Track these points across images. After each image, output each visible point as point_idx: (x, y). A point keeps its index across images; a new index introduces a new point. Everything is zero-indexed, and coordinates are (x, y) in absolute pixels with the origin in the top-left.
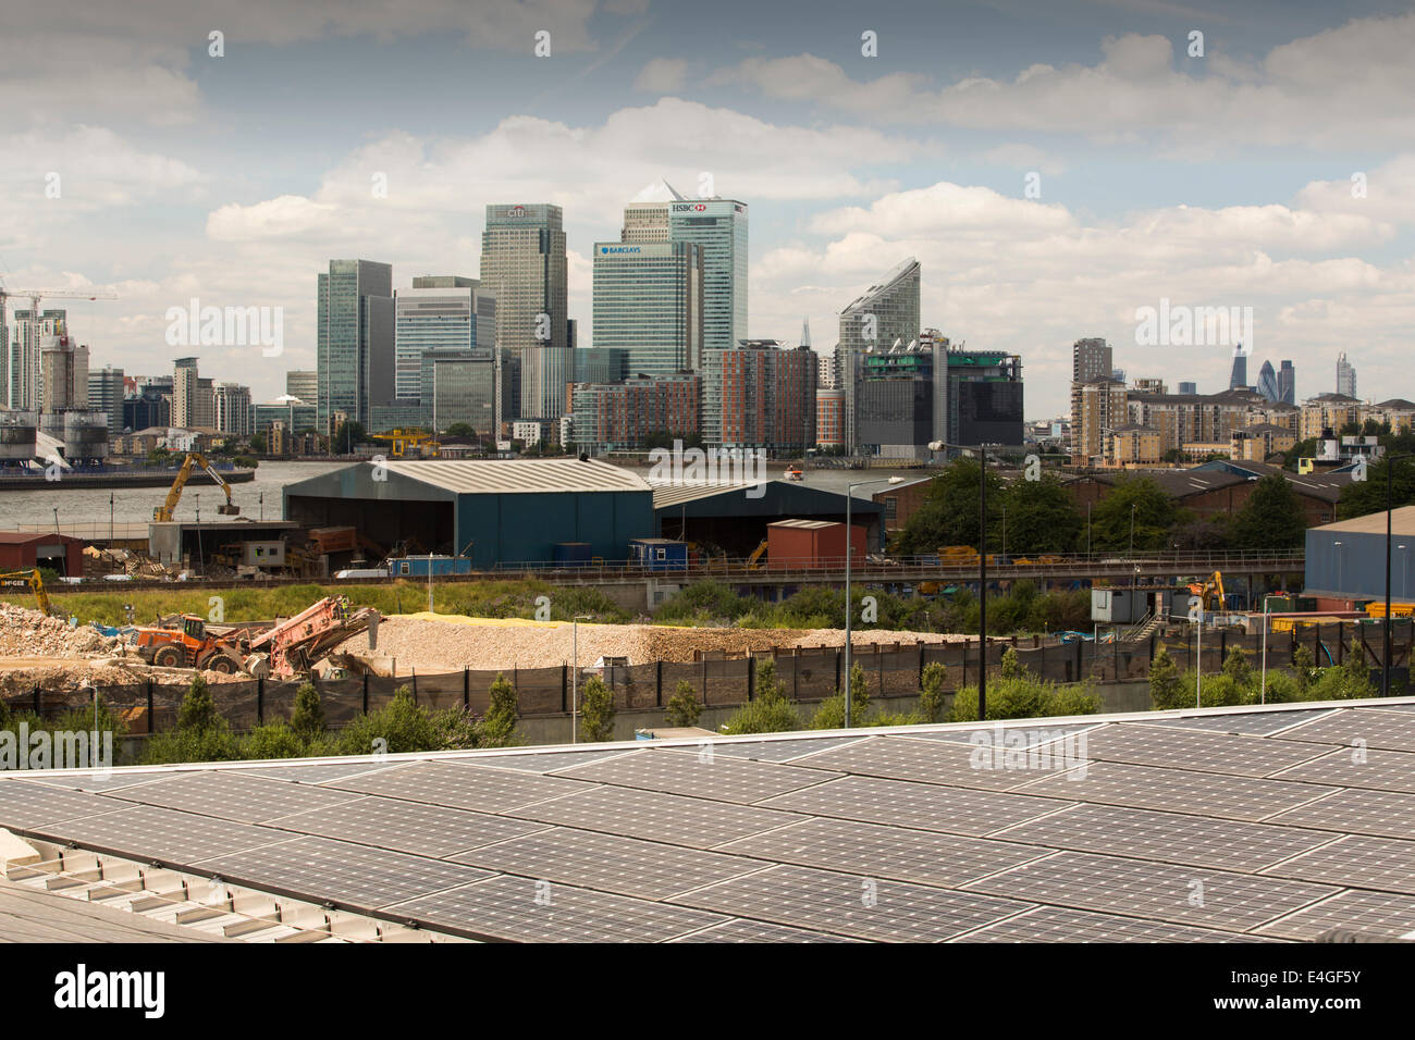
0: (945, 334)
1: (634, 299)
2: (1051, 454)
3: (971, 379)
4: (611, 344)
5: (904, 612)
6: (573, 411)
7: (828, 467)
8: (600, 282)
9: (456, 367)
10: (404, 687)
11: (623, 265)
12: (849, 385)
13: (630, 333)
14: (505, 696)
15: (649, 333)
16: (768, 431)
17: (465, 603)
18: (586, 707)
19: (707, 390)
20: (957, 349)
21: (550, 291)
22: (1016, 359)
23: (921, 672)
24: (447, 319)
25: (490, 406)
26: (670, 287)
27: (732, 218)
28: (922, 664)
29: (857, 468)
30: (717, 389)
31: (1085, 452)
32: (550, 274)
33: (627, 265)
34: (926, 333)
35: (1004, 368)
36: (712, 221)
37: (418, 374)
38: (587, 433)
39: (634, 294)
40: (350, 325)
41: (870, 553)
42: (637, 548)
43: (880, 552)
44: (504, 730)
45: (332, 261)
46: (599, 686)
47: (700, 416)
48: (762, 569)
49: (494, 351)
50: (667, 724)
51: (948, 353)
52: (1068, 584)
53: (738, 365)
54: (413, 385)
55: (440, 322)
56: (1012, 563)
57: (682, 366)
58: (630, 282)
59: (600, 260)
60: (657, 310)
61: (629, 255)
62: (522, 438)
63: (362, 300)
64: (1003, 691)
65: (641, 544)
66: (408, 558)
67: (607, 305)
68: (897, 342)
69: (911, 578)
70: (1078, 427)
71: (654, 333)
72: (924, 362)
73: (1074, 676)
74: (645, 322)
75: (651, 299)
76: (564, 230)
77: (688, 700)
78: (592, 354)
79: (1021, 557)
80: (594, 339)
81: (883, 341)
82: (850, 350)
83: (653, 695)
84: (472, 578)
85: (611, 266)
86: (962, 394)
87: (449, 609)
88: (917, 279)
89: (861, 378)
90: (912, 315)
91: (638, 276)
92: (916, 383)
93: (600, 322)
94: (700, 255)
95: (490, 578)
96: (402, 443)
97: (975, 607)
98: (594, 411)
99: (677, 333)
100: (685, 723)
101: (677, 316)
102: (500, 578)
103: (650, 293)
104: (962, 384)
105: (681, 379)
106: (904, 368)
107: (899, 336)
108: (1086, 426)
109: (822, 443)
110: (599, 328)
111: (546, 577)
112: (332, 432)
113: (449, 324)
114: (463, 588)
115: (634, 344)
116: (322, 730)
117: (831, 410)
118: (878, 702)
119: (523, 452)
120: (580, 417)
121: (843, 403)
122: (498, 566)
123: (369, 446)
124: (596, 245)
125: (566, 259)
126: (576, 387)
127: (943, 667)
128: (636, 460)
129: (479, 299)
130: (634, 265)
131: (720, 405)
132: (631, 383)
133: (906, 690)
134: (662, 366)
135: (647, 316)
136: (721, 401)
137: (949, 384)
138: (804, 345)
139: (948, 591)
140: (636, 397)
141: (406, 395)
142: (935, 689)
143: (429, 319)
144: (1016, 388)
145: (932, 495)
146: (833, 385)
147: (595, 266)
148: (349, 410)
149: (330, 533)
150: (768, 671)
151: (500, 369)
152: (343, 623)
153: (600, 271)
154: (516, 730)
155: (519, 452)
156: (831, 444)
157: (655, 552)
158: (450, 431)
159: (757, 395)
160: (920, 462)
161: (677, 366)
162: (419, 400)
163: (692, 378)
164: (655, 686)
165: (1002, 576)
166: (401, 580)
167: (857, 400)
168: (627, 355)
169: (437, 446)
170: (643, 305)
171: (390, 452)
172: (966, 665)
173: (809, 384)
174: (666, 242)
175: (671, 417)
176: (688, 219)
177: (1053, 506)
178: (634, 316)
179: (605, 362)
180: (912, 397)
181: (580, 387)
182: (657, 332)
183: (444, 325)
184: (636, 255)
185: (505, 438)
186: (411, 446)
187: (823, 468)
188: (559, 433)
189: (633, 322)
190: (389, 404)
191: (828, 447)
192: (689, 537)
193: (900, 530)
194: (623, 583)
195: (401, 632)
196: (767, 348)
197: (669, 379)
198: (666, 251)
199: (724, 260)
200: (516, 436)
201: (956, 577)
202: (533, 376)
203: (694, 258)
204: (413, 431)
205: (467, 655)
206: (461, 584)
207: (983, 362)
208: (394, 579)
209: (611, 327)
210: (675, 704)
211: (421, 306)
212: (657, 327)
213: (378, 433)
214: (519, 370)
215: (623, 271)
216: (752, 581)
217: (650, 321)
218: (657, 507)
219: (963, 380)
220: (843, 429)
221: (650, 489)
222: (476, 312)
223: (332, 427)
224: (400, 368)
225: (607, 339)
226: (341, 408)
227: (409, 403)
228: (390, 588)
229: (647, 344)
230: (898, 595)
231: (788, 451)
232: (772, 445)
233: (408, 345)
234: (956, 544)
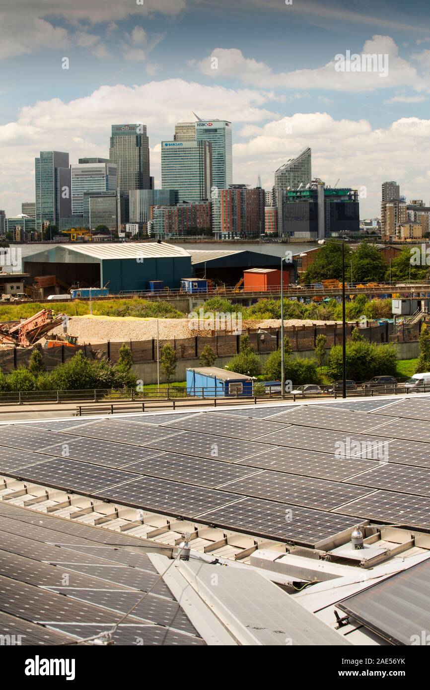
0: (323, 180)
1: (180, 167)
2: (373, 235)
3: (335, 201)
4: (170, 187)
5: (306, 310)
6: (153, 219)
7: (270, 242)
8: (164, 159)
9: (99, 199)
10: (80, 351)
11: (175, 151)
12: (279, 205)
13: (179, 182)
14: (126, 354)
15: (187, 182)
16: (242, 226)
17: (107, 310)
18: (163, 358)
19: (215, 208)
20: (329, 187)
21: (142, 163)
22: (356, 191)
23: (315, 339)
24: (95, 178)
25: (115, 217)
26: (196, 161)
27: (224, 129)
28: (316, 335)
29: (284, 242)
30: (219, 207)
31: (388, 234)
32: (141, 156)
33: (176, 151)
34: (314, 180)
35: (350, 196)
36: (215, 130)
37: (82, 203)
38: (160, 229)
39: (180, 164)
40: (51, 181)
41: (290, 283)
42: (184, 283)
43: (295, 282)
44: (126, 369)
45: (41, 152)
46: (169, 349)
47: (211, 220)
48: (241, 291)
49: (116, 192)
50: (200, 365)
51: (324, 189)
52: (381, 296)
53: (229, 197)
54: (80, 208)
55: (91, 179)
56: (356, 287)
57: (203, 197)
58: (178, 159)
59: (164, 149)
60: (191, 172)
61: (179, 147)
62: (130, 231)
63: (56, 170)
64: (353, 347)
65: (186, 281)
66: (80, 289)
67: (168, 170)
68: (301, 185)
69: (310, 294)
70: (384, 222)
71: (190, 182)
72: (314, 194)
73: (385, 340)
74: (186, 177)
75: (188, 166)
76: (147, 136)
77: (210, 354)
78: (162, 192)
79: (359, 284)
80: (162, 185)
81: (295, 184)
82: (280, 189)
83: (194, 352)
84: (109, 298)
85: (169, 152)
86: (331, 208)
87: (99, 313)
88: (310, 156)
89: (285, 201)
90: (308, 172)
91: (182, 156)
92: (310, 203)
93: (165, 177)
94: (210, 146)
95: (117, 298)
96: (75, 235)
97: (340, 308)
98: (163, 218)
99: (200, 182)
100: (208, 365)
101: (200, 174)
102: (122, 298)
103: (188, 164)
104: (331, 203)
105: (202, 203)
106: (305, 196)
107: (302, 182)
108: (388, 222)
109: (268, 231)
110: (165, 180)
111: (143, 297)
112: (43, 231)
113: (95, 180)
114: (106, 303)
115: (181, 187)
116: (43, 371)
117: (272, 216)
118: (296, 353)
119: (131, 238)
120: (156, 221)
121: (276, 213)
122: (121, 292)
123: (60, 237)
124: (162, 142)
125: (149, 149)
126: (154, 207)
127: (325, 337)
128: (182, 241)
129: (109, 168)
130: (180, 151)
131: (220, 215)
132: (180, 205)
133: (309, 347)
134: (193, 197)
135: (186, 174)
136: (221, 213)
137: (325, 203)
138: (258, 186)
139: (326, 300)
140: (182, 212)
141: (77, 213)
142: (322, 347)
143: (86, 178)
144: (356, 205)
145: (318, 256)
146: (272, 204)
147: (162, 152)
148: (51, 220)
149: (43, 279)
150: (245, 340)
151: (119, 200)
152: (51, 321)
153: (164, 154)
154: (131, 369)
155: (129, 238)
156: (272, 232)
157: (193, 284)
158: (97, 229)
159: (237, 210)
160: (313, 239)
161: (200, 197)
162: (82, 215)
163: (207, 202)
164: (194, 348)
165: (351, 293)
166: (77, 300)
167: (283, 212)
168: (178, 193)
169: (91, 236)
170: (184, 169)
171: (70, 239)
172: (336, 335)
173: (261, 204)
174: (194, 140)
175: (198, 221)
176: (204, 130)
177: (374, 260)
178: (180, 174)
179: (167, 196)
180: (308, 210)
181: (156, 207)
182: (191, 182)
183: (94, 180)
184: (181, 147)
185: (122, 232)
186: (79, 236)
187: (268, 243)
188: (147, 229)
189: (180, 177)
190: (69, 217)
191: (270, 233)
192: (207, 277)
193: (304, 272)
194: (178, 299)
195: (78, 324)
196: (242, 188)
197: (197, 203)
198: (195, 144)
199: (221, 148)
200: (127, 230)
201: (330, 294)
202: (135, 202)
203: (207, 148)
204: (80, 229)
205: (108, 334)
206: (105, 301)
207: (341, 193)
208: (74, 299)
209: (170, 180)
210: (204, 356)
211: (83, 172)
212: (191, 179)
213: (64, 231)
214: (128, 200)
215: (175, 154)
216: (237, 297)
217: (188, 177)
218: (193, 264)
219: (332, 202)
220: (277, 225)
221: (190, 256)
222: (108, 174)
223: (43, 228)
224: (73, 200)
225: (169, 185)
226: (47, 219)
227: (78, 216)
228: (72, 304)
229: (186, 187)
230: (304, 302)
231: (252, 235)
232: (245, 233)
233: (77, 190)
234: (329, 278)
